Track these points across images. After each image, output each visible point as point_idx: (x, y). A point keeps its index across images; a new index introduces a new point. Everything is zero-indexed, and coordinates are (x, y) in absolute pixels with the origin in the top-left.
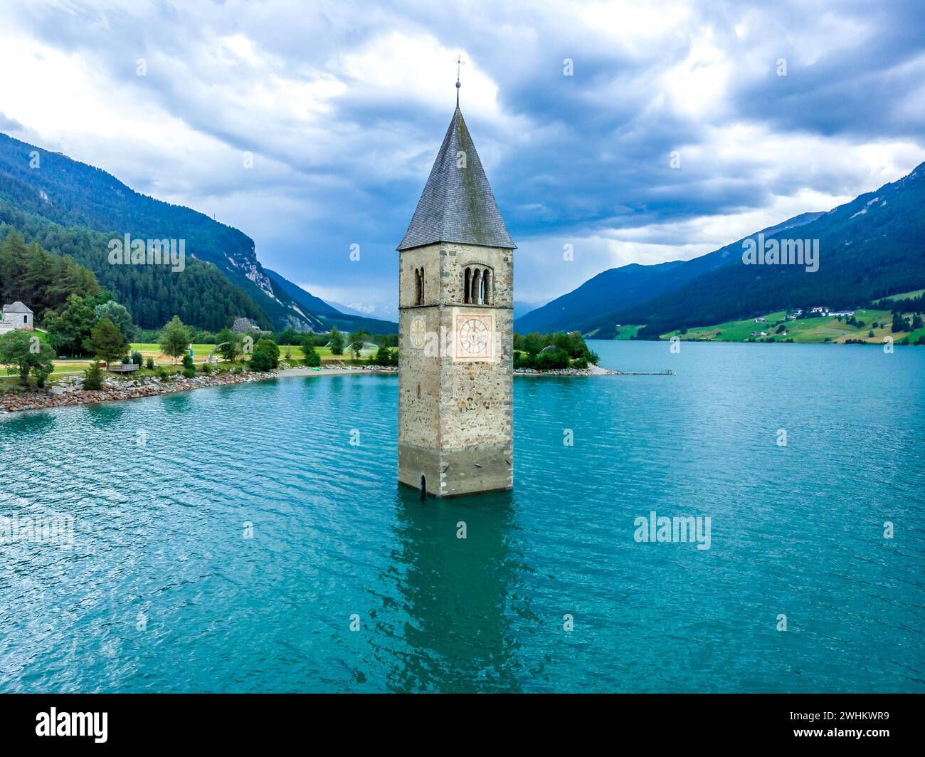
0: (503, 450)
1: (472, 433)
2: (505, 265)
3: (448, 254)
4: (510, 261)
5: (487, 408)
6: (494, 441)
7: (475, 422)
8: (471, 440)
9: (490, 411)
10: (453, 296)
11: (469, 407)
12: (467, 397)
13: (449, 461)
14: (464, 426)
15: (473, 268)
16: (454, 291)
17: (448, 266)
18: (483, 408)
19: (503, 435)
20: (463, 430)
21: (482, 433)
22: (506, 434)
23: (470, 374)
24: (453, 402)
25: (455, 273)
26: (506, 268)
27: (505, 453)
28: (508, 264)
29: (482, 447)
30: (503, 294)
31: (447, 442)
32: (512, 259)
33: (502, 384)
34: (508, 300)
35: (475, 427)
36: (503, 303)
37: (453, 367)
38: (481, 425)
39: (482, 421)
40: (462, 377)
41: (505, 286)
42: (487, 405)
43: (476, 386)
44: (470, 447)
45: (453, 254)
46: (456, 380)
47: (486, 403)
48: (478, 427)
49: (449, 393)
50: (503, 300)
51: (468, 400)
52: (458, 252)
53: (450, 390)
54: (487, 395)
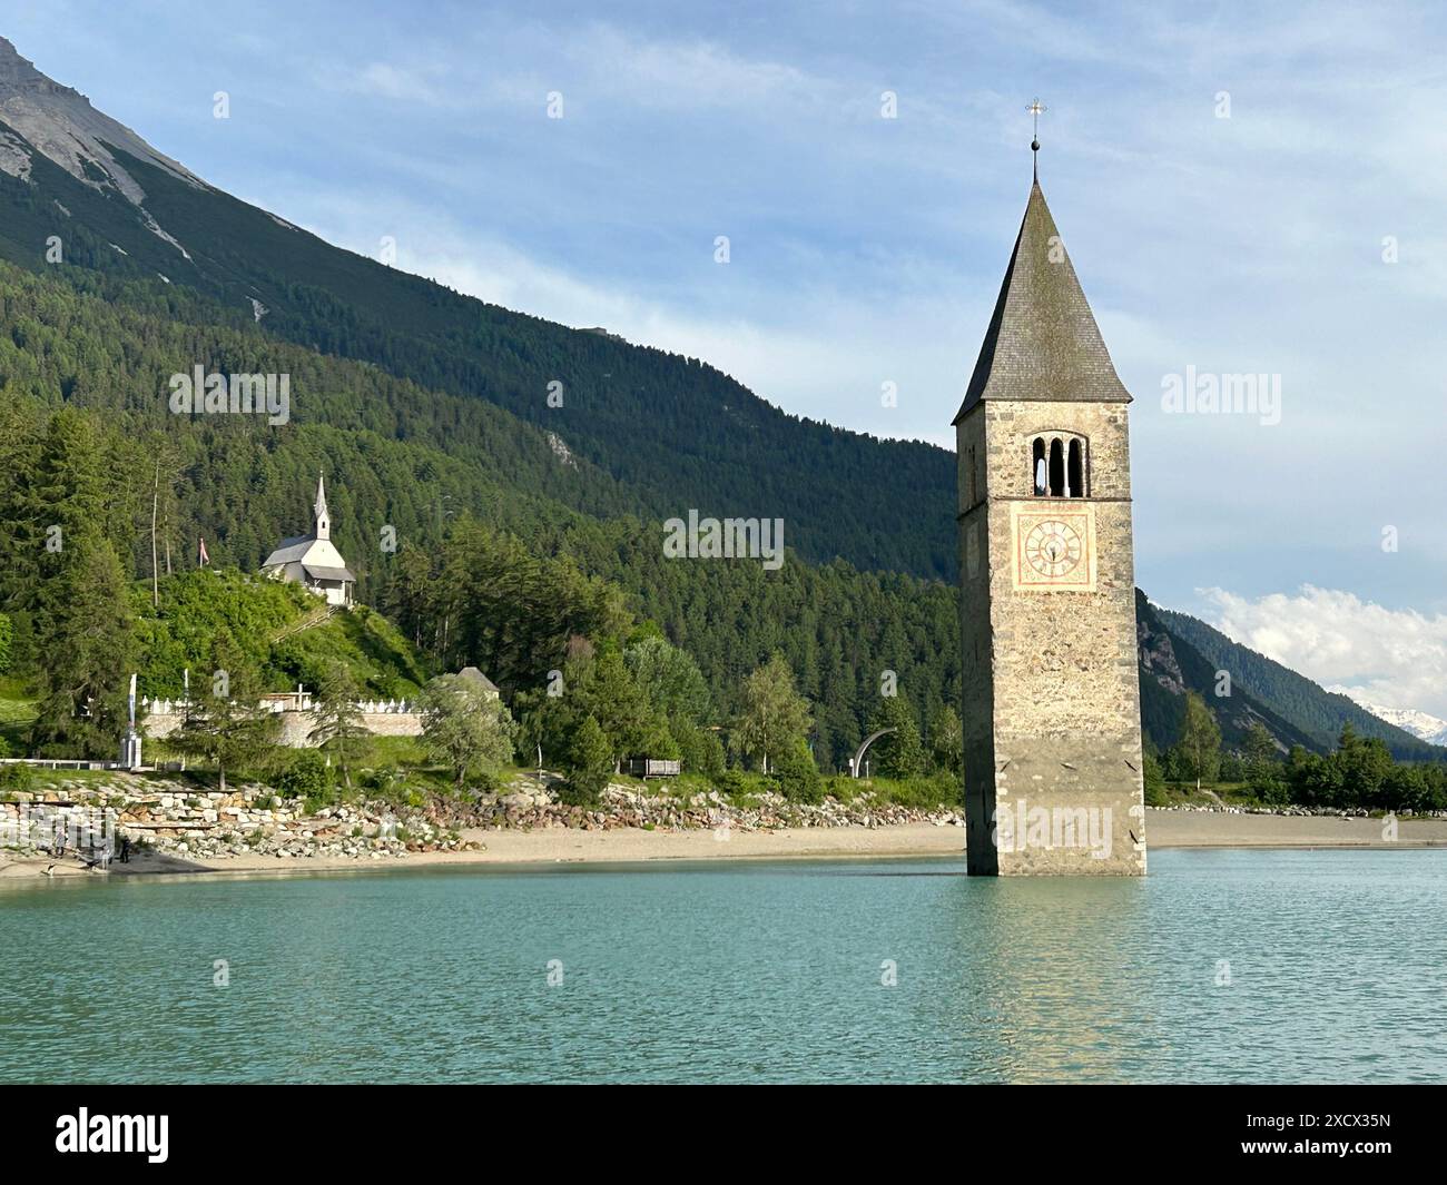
0: (1119, 743)
1: (1058, 710)
2: (1111, 428)
3: (998, 418)
4: (1120, 422)
5: (1085, 669)
6: (1100, 727)
7: (1062, 690)
8: (1053, 721)
9: (1090, 675)
10: (1011, 485)
11: (1046, 667)
12: (1043, 649)
13: (1011, 754)
14: (1038, 696)
15: (1048, 437)
16: (1011, 475)
17: (999, 436)
18: (1074, 669)
19: (1119, 718)
20: (1036, 703)
21: (1077, 712)
22: (1124, 716)
23: (1047, 610)
24: (1014, 657)
25: (1012, 448)
26: (1113, 434)
27: (1124, 748)
28: (1118, 428)
29: (1075, 735)
30: (1109, 478)
31: (1007, 722)
32: (1125, 419)
33: (1114, 631)
34: (1120, 488)
35: (1061, 700)
36: (1111, 493)
37: (1014, 600)
38: (1073, 698)
39: (1073, 691)
40: (1032, 616)
41: (1112, 465)
42: (1083, 665)
43: (1060, 631)
44: (1053, 733)
45: (1008, 417)
46: (1022, 621)
47: (1081, 660)
48: (1067, 702)
49: (1008, 642)
50: (1108, 487)
51: (1045, 653)
52: (1016, 415)
53: (1011, 637)
54: (1082, 647)
